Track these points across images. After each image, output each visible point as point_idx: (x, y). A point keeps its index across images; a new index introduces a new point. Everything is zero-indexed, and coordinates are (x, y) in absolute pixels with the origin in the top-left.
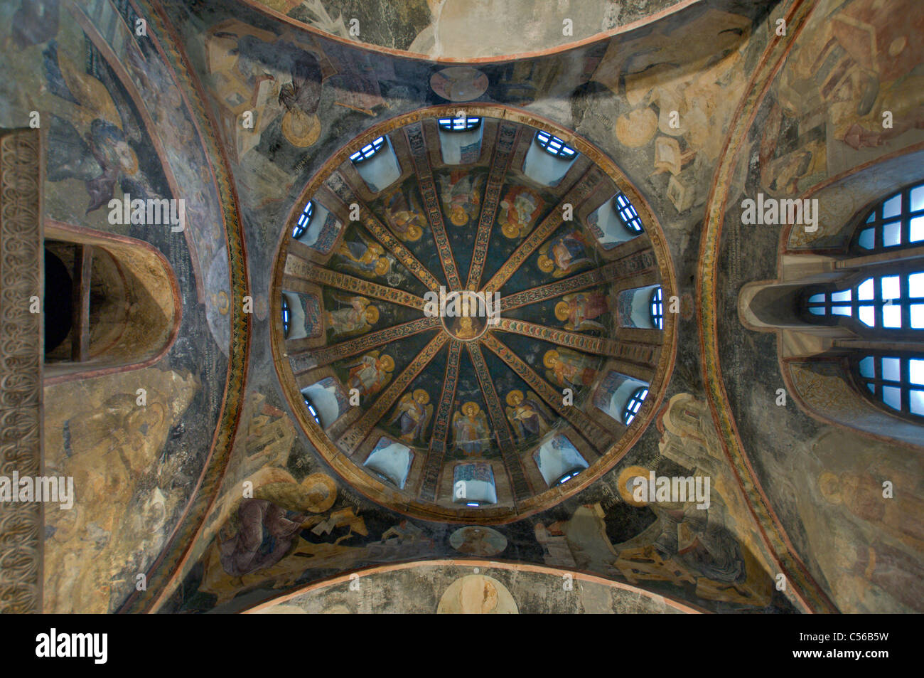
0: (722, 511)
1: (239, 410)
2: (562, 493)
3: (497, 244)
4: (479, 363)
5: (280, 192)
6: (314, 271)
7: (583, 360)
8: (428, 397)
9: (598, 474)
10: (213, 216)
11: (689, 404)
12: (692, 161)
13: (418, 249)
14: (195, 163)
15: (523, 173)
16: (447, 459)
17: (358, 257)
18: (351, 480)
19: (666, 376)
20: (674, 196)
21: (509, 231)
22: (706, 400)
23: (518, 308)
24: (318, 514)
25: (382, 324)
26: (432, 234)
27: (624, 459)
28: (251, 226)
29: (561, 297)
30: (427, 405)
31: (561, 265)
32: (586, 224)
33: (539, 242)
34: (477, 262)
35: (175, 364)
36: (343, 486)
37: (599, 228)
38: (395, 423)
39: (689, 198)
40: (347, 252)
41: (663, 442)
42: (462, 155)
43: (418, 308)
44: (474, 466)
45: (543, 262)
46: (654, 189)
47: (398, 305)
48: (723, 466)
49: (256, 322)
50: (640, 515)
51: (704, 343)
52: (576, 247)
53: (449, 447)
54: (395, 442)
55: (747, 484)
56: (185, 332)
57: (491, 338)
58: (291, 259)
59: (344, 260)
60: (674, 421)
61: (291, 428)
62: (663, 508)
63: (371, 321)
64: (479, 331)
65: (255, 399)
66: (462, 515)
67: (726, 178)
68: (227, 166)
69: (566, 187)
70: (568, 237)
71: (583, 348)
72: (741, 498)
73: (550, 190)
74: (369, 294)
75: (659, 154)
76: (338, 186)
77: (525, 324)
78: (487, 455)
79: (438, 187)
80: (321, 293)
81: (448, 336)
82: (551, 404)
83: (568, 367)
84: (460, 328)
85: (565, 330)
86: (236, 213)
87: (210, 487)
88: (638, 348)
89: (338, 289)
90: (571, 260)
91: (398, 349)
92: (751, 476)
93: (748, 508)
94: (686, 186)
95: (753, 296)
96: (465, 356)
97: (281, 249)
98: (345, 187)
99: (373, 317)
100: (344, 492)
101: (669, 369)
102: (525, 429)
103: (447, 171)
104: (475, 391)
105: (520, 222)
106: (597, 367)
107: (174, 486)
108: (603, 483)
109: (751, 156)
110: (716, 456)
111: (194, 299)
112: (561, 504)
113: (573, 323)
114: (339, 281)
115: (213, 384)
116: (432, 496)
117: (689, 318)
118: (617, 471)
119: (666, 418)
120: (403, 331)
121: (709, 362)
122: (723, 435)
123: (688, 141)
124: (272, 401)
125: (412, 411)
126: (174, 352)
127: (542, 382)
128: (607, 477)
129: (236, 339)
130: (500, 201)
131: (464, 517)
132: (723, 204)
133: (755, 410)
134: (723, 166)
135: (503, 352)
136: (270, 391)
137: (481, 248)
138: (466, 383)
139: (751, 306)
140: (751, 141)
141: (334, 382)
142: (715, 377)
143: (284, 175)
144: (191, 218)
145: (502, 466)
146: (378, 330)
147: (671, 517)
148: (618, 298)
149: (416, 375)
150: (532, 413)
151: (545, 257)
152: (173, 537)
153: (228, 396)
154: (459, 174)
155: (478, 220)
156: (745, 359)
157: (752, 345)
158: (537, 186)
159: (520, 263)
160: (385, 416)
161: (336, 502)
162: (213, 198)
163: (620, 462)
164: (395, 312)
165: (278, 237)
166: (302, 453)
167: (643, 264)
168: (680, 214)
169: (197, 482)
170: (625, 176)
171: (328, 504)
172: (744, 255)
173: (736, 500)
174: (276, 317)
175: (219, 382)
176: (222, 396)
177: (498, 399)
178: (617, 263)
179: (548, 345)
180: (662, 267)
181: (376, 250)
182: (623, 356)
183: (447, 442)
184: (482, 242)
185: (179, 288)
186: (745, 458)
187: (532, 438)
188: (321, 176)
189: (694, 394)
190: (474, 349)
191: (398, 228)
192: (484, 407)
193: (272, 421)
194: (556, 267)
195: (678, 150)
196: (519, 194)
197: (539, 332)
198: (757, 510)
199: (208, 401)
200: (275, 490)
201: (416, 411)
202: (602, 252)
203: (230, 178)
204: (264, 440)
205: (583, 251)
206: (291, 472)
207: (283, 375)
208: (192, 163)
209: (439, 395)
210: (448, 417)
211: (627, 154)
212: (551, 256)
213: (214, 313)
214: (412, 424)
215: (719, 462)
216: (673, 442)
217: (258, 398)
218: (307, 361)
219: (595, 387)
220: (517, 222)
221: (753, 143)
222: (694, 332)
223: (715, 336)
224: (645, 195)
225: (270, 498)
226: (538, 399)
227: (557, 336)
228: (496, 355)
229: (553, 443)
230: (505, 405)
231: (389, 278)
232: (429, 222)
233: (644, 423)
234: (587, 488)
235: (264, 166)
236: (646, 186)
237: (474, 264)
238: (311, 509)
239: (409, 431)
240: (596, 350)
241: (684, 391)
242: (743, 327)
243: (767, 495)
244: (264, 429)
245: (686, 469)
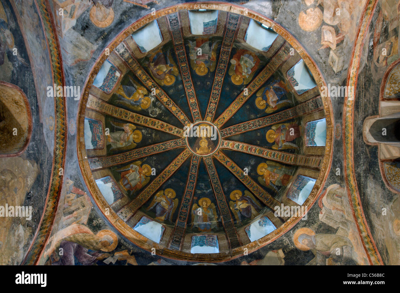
0: (351, 250)
1: (60, 188)
2: (259, 244)
3: (228, 89)
4: (212, 172)
5: (87, 55)
6: (101, 105)
7: (283, 169)
8: (175, 194)
9: (282, 233)
10: (47, 70)
11: (337, 190)
12: (342, 41)
13: (171, 91)
14: (39, 38)
15: (245, 42)
16: (187, 232)
17: (129, 96)
18: (127, 235)
19: (326, 174)
20: (333, 63)
21: (236, 80)
22: (346, 187)
23: (241, 134)
24: (107, 252)
25: (144, 143)
26: (182, 81)
27: (298, 224)
28: (68, 76)
29: (271, 126)
30: (174, 199)
31: (271, 104)
32: (287, 77)
33: (256, 88)
34: (213, 101)
35: (29, 157)
36: (122, 238)
37: (294, 79)
38: (152, 210)
39: (341, 64)
40: (122, 93)
41: (322, 213)
42: (204, 28)
43: (170, 132)
44: (205, 237)
45: (260, 101)
46: (321, 58)
47: (156, 130)
48: (352, 224)
49: (70, 136)
50: (305, 255)
51: (346, 153)
52: (281, 92)
53: (189, 225)
54: (153, 220)
55: (363, 233)
56: (34, 139)
57: (221, 154)
58: (91, 97)
59: (120, 98)
60: (329, 200)
61: (89, 202)
62: (318, 251)
63: (136, 141)
64: (213, 150)
65: (68, 183)
66: (197, 257)
67: (359, 53)
68: (57, 39)
69: (273, 52)
70: (276, 85)
71: (284, 161)
72: (360, 241)
73: (263, 53)
74: (136, 122)
75: (324, 36)
76: (122, 51)
77: (245, 145)
78: (214, 231)
79: (187, 49)
80: (104, 120)
81: (191, 153)
82: (261, 199)
83: (273, 174)
84: (199, 147)
85: (273, 150)
86: (61, 68)
87: (45, 230)
88: (314, 158)
89: (115, 118)
90: (278, 101)
91: (155, 160)
92: (367, 229)
93: (362, 246)
94: (339, 57)
95: (371, 125)
96: (202, 166)
97: (85, 90)
98: (126, 51)
99: (138, 138)
100: (122, 241)
101: (328, 170)
102: (241, 215)
103: (194, 39)
104: (208, 191)
105: (244, 74)
106: (291, 173)
107: (28, 226)
108: (285, 238)
109: (370, 41)
110: (350, 219)
111: (38, 120)
112: (258, 251)
113: (278, 144)
114: (116, 112)
115: (46, 171)
116: (177, 248)
117: (339, 139)
118: (294, 231)
119: (324, 199)
120: (159, 148)
121: (348, 165)
122: (353, 206)
123: (340, 29)
124: (78, 185)
125: (164, 203)
126: (28, 150)
127: (255, 184)
128: (287, 235)
129: (58, 146)
130: (230, 60)
131: (197, 258)
132: (358, 69)
133: (369, 190)
134: (357, 46)
135: (229, 164)
136: (76, 179)
137: (216, 91)
138: (203, 185)
139: (370, 131)
140: (370, 31)
141: (111, 180)
142: (351, 174)
143: (89, 44)
144: (38, 72)
145: (225, 236)
146: (141, 147)
147: (323, 255)
148: (306, 127)
149: (166, 179)
150: (247, 205)
151: (260, 98)
152: (28, 254)
153: (53, 180)
154: (202, 41)
155: (214, 72)
156: (365, 161)
157: (368, 153)
158: (255, 51)
159: (243, 103)
160: (144, 204)
161: (118, 247)
162: (47, 59)
163: (296, 226)
164: (153, 135)
165: (84, 83)
166: (96, 217)
167: (317, 105)
168: (336, 74)
169: (38, 226)
170: (304, 50)
171: (112, 247)
172: (366, 100)
173: (357, 243)
174: (80, 134)
175: (48, 171)
176: (50, 179)
177: (224, 196)
178: (304, 104)
179: (260, 160)
180: (326, 107)
181: (142, 91)
182: (306, 165)
183: (188, 223)
184: (217, 87)
185: (31, 113)
186: (365, 219)
187: (247, 219)
188: (113, 45)
189: (340, 184)
190: (209, 162)
191: (158, 77)
192: (214, 201)
193: (78, 197)
194: (268, 106)
195: (335, 34)
196: (243, 54)
197: (255, 150)
198: (367, 246)
199: (43, 181)
200: (80, 237)
201: (166, 203)
202: (296, 96)
203: (58, 47)
204: (73, 208)
205: (285, 95)
206: (90, 228)
207: (84, 170)
208: (38, 39)
209: (183, 192)
210: (189, 207)
211: (305, 36)
212: (265, 98)
213: (47, 129)
214: (163, 211)
215: (351, 222)
216: (327, 213)
217: (70, 183)
218: (97, 163)
219: (289, 187)
220: (242, 74)
221: (371, 33)
222: (341, 147)
223: (353, 149)
224: (316, 61)
225: (77, 241)
226: (252, 196)
227: (266, 153)
228: (224, 166)
229: (259, 222)
230: (228, 200)
231: (150, 111)
232: (180, 72)
233: (312, 202)
234: (275, 241)
235: (77, 39)
236: (316, 56)
237: (211, 102)
238: (102, 250)
239: (161, 215)
240: (291, 162)
241: (335, 183)
242: (365, 143)
243: (374, 238)
244: (73, 202)
245: (333, 228)
